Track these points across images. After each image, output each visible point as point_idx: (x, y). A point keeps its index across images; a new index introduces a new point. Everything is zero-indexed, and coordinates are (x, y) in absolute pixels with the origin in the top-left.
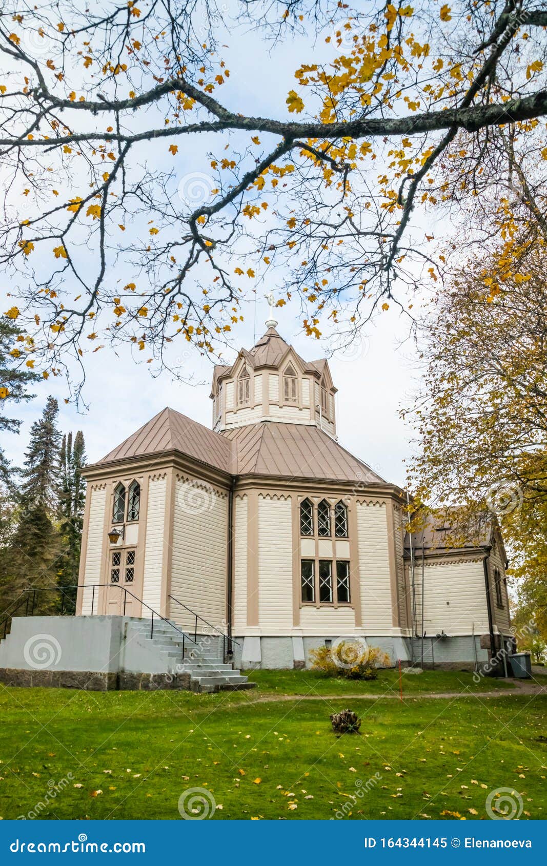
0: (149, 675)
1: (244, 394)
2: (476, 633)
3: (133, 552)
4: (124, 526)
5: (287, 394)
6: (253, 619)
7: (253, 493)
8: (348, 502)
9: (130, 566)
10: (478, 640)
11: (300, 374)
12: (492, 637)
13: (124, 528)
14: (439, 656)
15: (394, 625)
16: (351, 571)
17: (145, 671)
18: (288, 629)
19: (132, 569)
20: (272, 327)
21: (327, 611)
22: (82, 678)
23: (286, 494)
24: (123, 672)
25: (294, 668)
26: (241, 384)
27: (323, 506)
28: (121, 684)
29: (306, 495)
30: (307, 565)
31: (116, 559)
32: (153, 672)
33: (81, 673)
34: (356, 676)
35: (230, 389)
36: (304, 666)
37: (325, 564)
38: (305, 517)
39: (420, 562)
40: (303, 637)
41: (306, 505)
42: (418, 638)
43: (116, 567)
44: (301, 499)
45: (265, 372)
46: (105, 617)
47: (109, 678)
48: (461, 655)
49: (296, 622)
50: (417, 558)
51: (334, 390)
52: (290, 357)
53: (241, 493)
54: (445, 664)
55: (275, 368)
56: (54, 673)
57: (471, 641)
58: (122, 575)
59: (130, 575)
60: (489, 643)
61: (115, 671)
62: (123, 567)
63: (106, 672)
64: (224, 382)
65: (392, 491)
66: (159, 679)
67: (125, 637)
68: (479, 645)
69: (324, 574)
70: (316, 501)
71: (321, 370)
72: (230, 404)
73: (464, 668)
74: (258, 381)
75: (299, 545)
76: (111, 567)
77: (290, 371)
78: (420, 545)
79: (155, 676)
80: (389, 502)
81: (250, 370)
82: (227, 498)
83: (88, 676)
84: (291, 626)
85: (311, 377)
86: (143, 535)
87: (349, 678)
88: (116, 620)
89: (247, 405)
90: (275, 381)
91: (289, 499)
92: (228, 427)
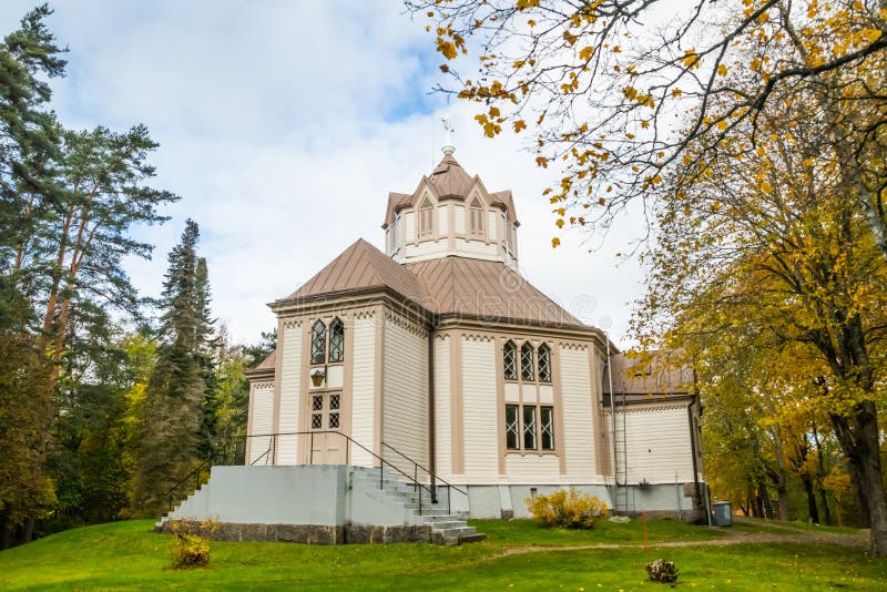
0: (381, 528)
1: (427, 226)
2: (679, 482)
3: (338, 396)
4: (326, 367)
5: (473, 227)
6: (459, 467)
7: (455, 333)
8: (551, 345)
9: (334, 411)
10: (681, 488)
11: (486, 207)
12: (697, 484)
13: (326, 371)
14: (640, 504)
15: (598, 474)
16: (555, 416)
17: (377, 524)
18: (493, 477)
19: (338, 414)
20: (448, 154)
21: (531, 458)
22: (303, 532)
23: (489, 335)
24: (350, 525)
25: (502, 518)
26: (423, 215)
27: (526, 348)
28: (349, 538)
29: (509, 337)
30: (510, 410)
31: (318, 403)
32: (386, 525)
33: (302, 526)
34: (576, 526)
35: (409, 220)
36: (512, 516)
37: (529, 409)
38: (508, 360)
39: (621, 408)
40: (510, 486)
41: (509, 347)
42: (619, 486)
43: (317, 412)
44: (504, 341)
45: (450, 203)
46: (328, 466)
47: (337, 532)
48: (665, 503)
49: (502, 470)
50: (617, 404)
51: (517, 224)
52: (476, 188)
53: (443, 333)
54: (647, 512)
55: (461, 199)
56: (268, 526)
57: (674, 489)
58: (326, 421)
59: (335, 421)
60: (693, 491)
61: (341, 524)
62: (326, 412)
63: (334, 525)
64: (403, 212)
65: (594, 334)
66: (395, 531)
67: (351, 488)
68: (682, 494)
69: (528, 420)
70: (519, 343)
71: (506, 203)
72: (411, 236)
73: (668, 516)
74: (442, 212)
75: (503, 390)
76: (311, 412)
77: (476, 203)
78: (620, 390)
79: (389, 529)
80: (591, 345)
81: (433, 199)
82: (427, 339)
83: (312, 529)
84: (496, 474)
85: (498, 210)
86: (348, 377)
87: (569, 527)
88: (341, 469)
89: (431, 237)
90: (461, 212)
91: (493, 340)
92: (409, 261)
